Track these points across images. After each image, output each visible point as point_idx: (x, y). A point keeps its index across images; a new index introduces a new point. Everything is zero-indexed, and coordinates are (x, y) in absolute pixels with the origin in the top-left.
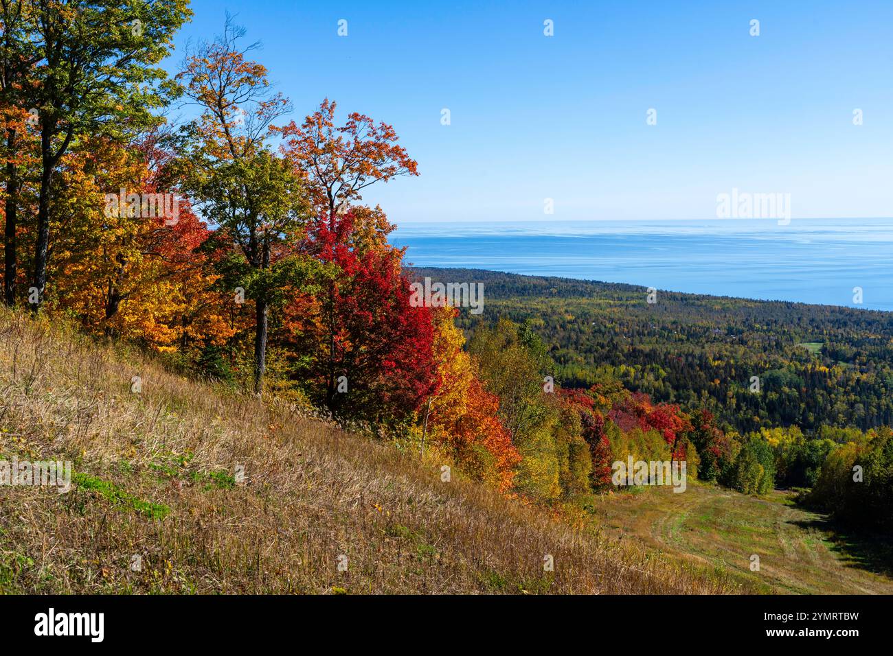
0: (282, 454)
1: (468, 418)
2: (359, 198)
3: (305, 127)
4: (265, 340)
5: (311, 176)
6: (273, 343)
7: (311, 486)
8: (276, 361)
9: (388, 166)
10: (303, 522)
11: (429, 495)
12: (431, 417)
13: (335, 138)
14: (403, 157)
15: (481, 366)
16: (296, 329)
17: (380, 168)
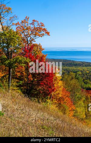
0: (16, 107)
1: (62, 98)
2: (35, 41)
3: (21, 23)
4: (11, 77)
5: (23, 36)
6: (13, 78)
7: (23, 115)
8: (14, 82)
9: (42, 33)
10: (21, 125)
11: (52, 118)
12: (52, 97)
13: (29, 26)
14: (46, 31)
15: (65, 84)
16: (19, 74)
17: (40, 34)
